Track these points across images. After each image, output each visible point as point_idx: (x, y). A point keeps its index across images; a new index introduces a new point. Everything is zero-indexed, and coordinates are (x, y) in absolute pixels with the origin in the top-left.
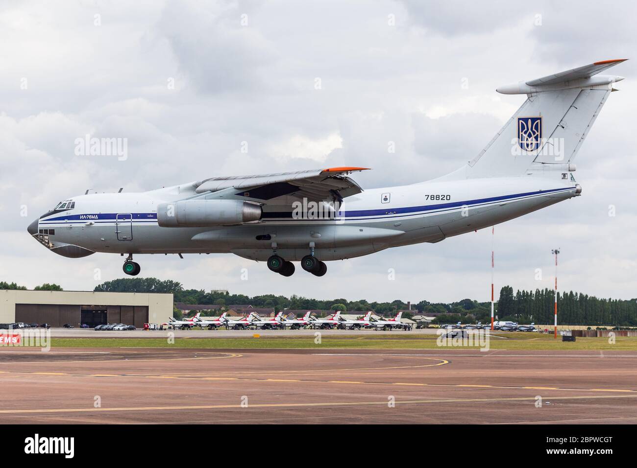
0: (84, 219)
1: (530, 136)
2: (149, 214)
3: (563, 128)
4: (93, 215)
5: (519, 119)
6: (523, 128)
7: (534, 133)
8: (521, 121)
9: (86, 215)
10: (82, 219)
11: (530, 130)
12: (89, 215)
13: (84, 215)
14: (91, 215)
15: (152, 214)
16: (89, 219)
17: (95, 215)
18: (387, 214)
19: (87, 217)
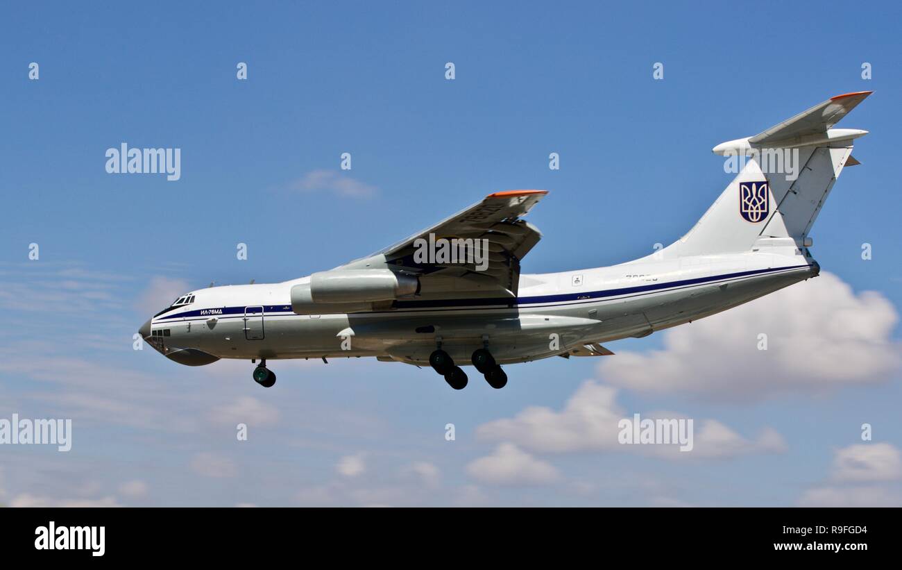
0: (206, 315)
1: (754, 203)
2: (285, 306)
3: (795, 193)
4: (217, 309)
5: (741, 184)
6: (746, 194)
7: (760, 200)
8: (743, 186)
9: (208, 310)
10: (203, 315)
11: (754, 197)
12: (212, 309)
13: (205, 310)
14: (214, 309)
15: (288, 306)
16: (211, 314)
17: (219, 309)
18: (580, 299)
19: (208, 312)
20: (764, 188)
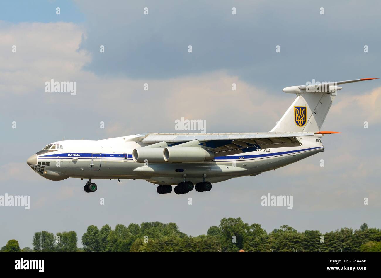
0: (71, 156)
1: (301, 117)
2: (111, 154)
3: (316, 114)
4: (77, 154)
5: (295, 108)
6: (297, 113)
7: (303, 116)
8: (296, 109)
9: (72, 154)
10: (69, 156)
11: (301, 114)
12: (74, 153)
13: (70, 154)
14: (75, 154)
15: (113, 154)
16: (74, 156)
17: (78, 154)
18: (240, 159)
19: (72, 155)
20: (304, 110)
